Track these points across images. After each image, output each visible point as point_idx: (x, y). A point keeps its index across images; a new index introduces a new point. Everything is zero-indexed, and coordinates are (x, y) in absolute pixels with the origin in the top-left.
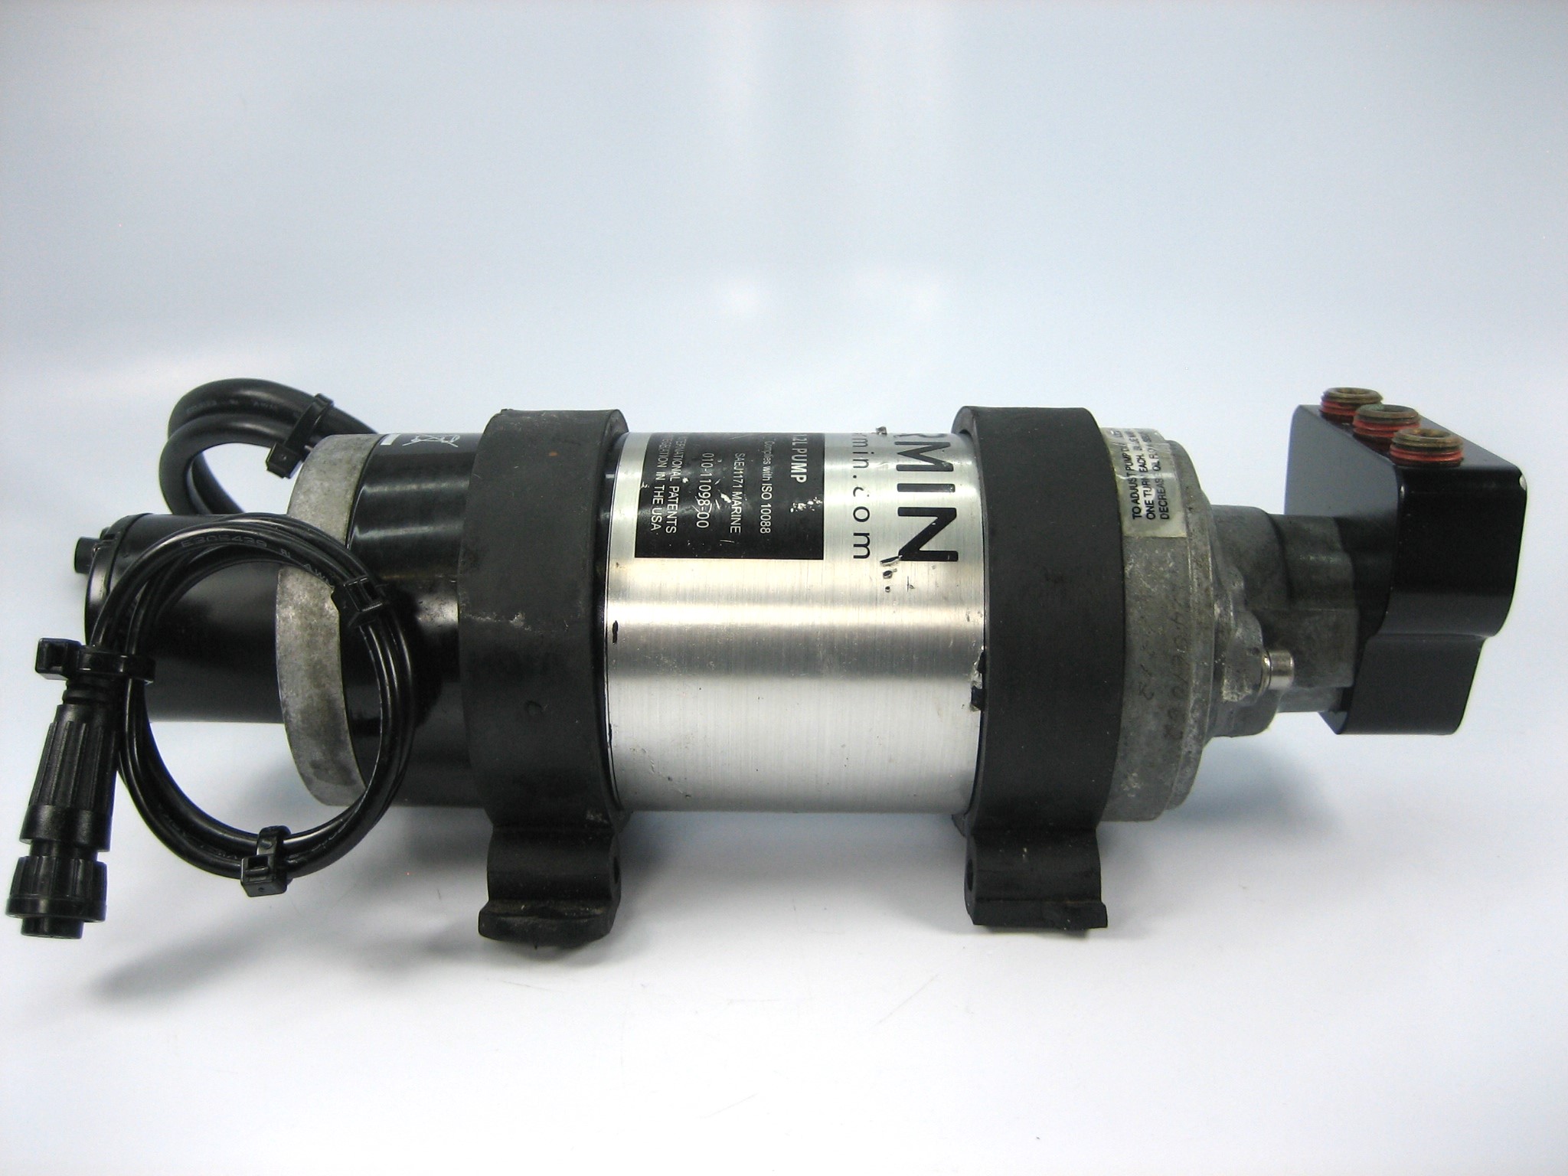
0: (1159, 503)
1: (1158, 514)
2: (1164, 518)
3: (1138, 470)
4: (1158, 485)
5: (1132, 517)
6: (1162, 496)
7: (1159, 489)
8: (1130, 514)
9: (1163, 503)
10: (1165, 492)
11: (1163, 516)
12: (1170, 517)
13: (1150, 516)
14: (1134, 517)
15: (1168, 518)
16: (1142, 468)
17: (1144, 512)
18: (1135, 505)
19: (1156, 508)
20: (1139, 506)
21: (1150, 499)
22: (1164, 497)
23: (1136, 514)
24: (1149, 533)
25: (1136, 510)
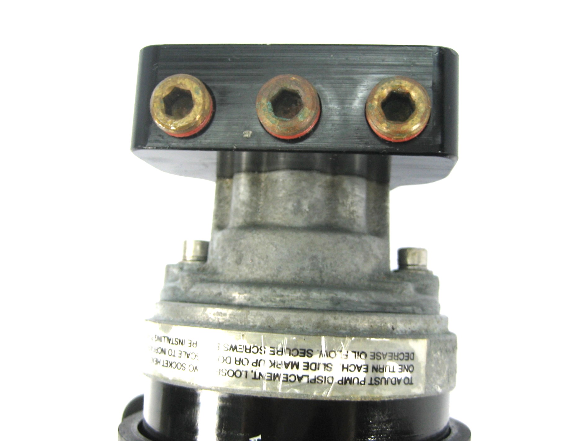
0: (401, 360)
1: (410, 362)
2: (413, 357)
3: (365, 374)
4: (384, 358)
5: (412, 386)
6: (395, 356)
7: (387, 357)
8: (409, 387)
9: (401, 356)
10: (392, 353)
11: (412, 357)
12: (413, 352)
13: (411, 369)
14: (411, 384)
15: (413, 354)
16: (363, 370)
17: (408, 374)
18: (402, 382)
19: (404, 363)
20: (403, 378)
21: (397, 368)
22: (396, 354)
23: (409, 382)
24: (423, 371)
25: (406, 381)
